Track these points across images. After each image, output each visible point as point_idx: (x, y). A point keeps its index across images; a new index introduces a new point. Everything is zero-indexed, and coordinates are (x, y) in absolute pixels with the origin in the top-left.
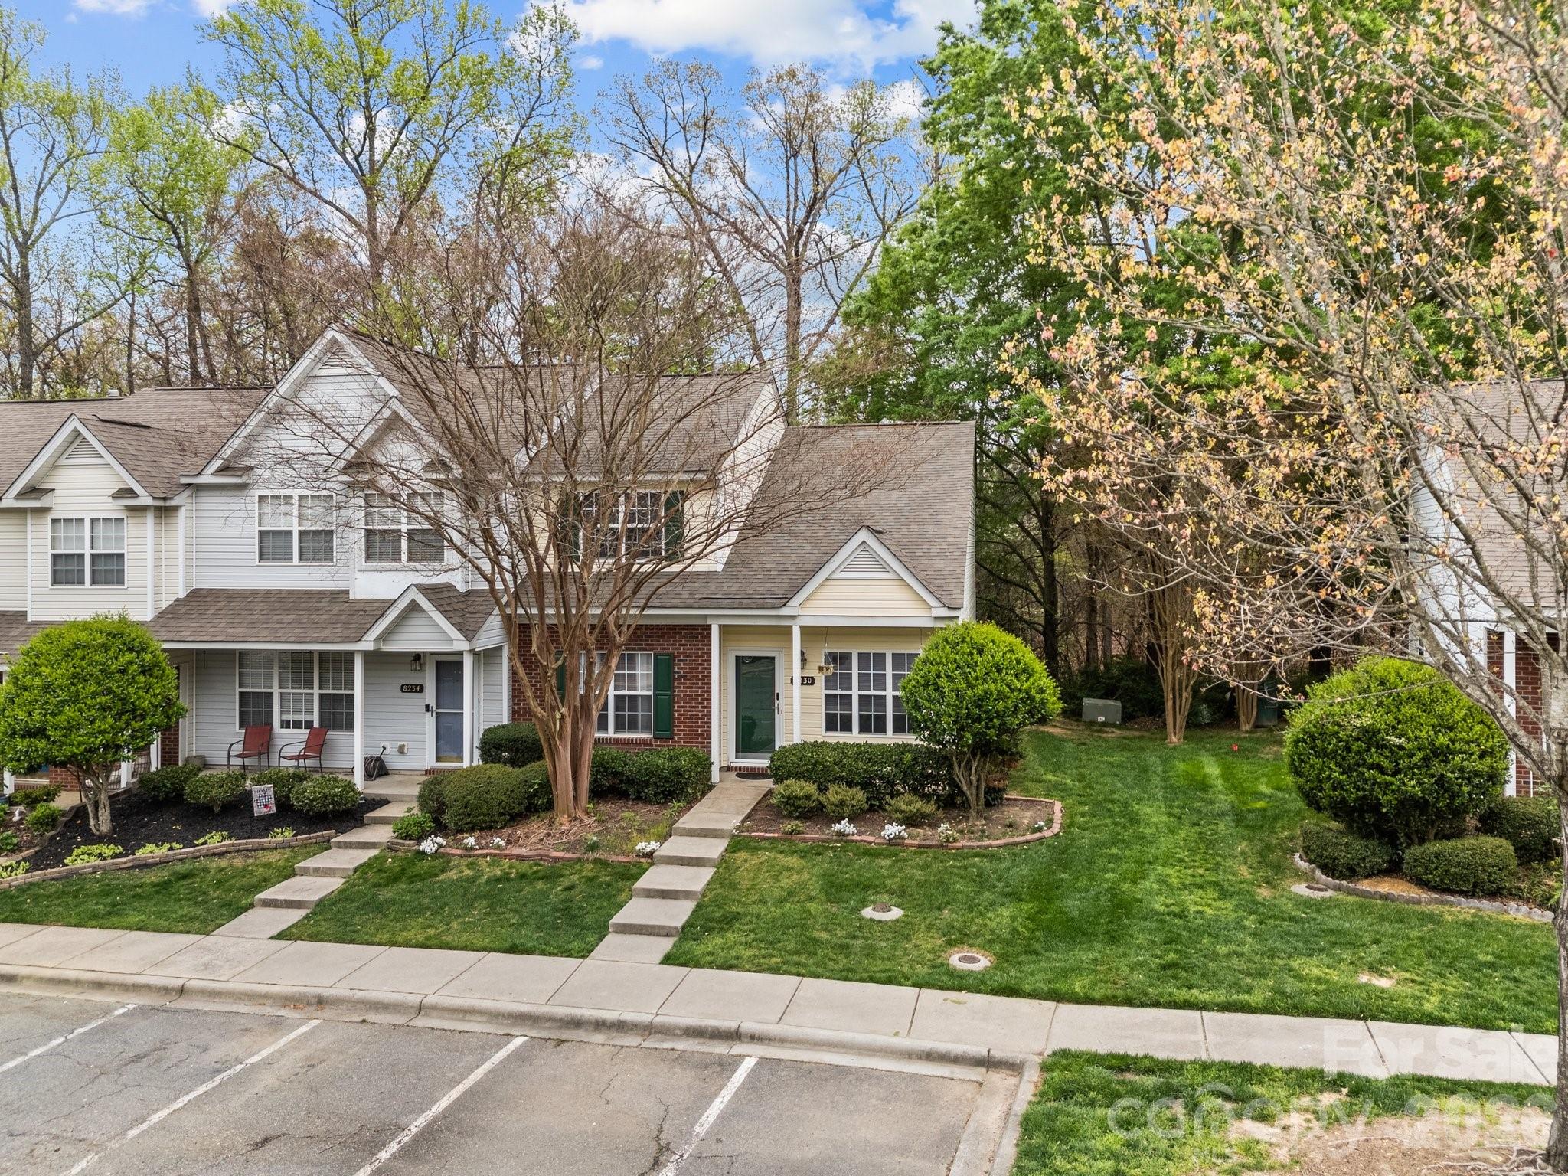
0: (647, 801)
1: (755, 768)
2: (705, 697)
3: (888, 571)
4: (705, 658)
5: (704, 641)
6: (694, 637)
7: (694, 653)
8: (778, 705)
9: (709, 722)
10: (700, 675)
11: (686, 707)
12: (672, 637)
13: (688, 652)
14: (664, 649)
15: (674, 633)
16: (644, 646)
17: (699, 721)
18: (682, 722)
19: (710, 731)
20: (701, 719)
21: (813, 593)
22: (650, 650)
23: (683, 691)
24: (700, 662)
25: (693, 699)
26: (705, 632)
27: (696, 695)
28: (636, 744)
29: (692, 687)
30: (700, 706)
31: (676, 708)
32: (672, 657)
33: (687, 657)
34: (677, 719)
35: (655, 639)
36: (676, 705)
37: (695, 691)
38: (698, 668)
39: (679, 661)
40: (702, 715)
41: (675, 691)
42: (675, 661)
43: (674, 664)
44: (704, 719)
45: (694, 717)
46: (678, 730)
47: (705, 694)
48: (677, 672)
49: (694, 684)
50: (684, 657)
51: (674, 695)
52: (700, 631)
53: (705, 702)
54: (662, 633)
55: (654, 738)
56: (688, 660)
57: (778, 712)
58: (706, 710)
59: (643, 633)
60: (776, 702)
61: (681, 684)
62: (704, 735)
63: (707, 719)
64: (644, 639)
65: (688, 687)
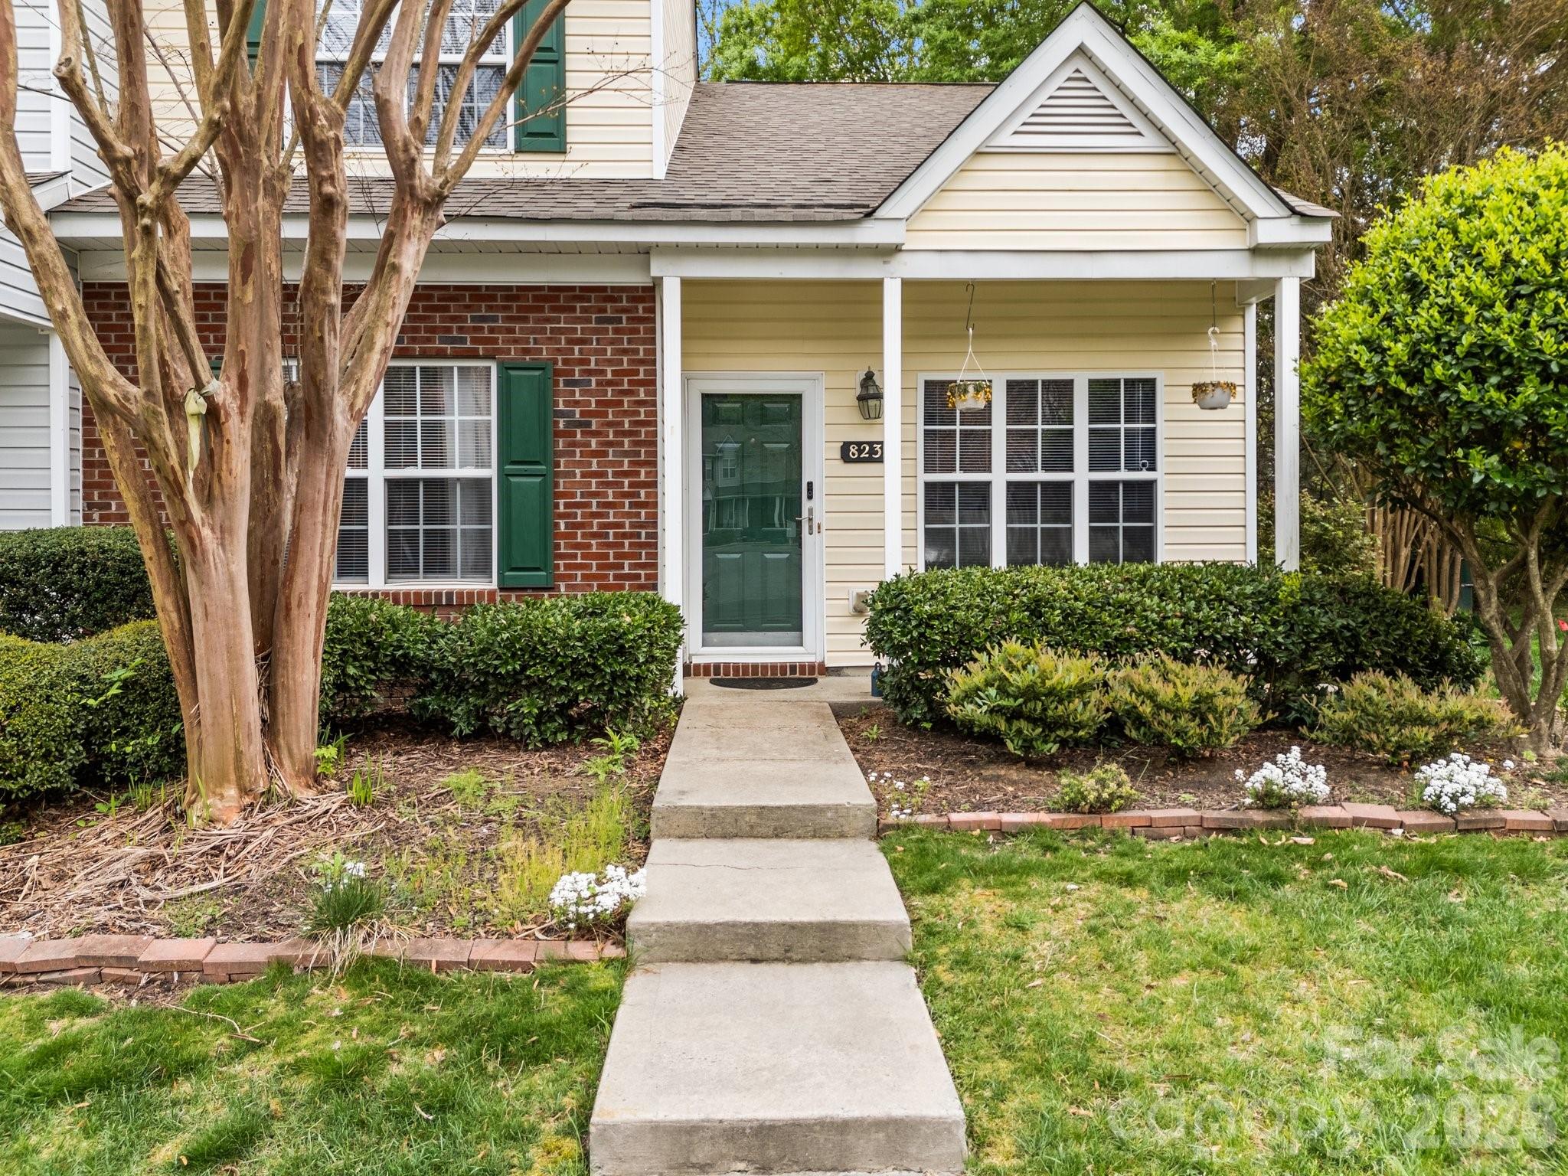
0: (510, 740)
1: (755, 667)
2: (642, 477)
3: (1139, 134)
4: (642, 376)
5: (637, 331)
6: (610, 320)
7: (610, 362)
8: (811, 511)
9: (652, 544)
10: (626, 421)
11: (588, 505)
12: (548, 320)
13: (593, 359)
14: (526, 351)
15: (553, 309)
16: (469, 345)
17: (626, 542)
18: (578, 546)
19: (655, 566)
20: (631, 535)
21: (942, 190)
22: (485, 357)
23: (580, 464)
24: (626, 386)
25: (609, 484)
26: (640, 307)
27: (616, 474)
28: (449, 605)
29: (605, 454)
30: (627, 501)
31: (562, 509)
32: (550, 374)
33: (590, 373)
34: (565, 536)
35: (500, 324)
36: (562, 502)
37: (612, 464)
38: (620, 403)
39: (567, 383)
40: (632, 525)
41: (557, 465)
42: (556, 383)
43: (556, 394)
44: (639, 535)
45: (611, 532)
46: (567, 567)
47: (643, 471)
48: (562, 414)
49: (610, 444)
50: (583, 372)
51: (557, 475)
52: (625, 303)
53: (642, 492)
54: (520, 309)
55: (501, 589)
56: (593, 380)
57: (811, 527)
58: (643, 512)
59: (468, 308)
60: (806, 505)
61: (574, 444)
62: (638, 577)
63: (648, 535)
64: (469, 324)
65: (595, 454)
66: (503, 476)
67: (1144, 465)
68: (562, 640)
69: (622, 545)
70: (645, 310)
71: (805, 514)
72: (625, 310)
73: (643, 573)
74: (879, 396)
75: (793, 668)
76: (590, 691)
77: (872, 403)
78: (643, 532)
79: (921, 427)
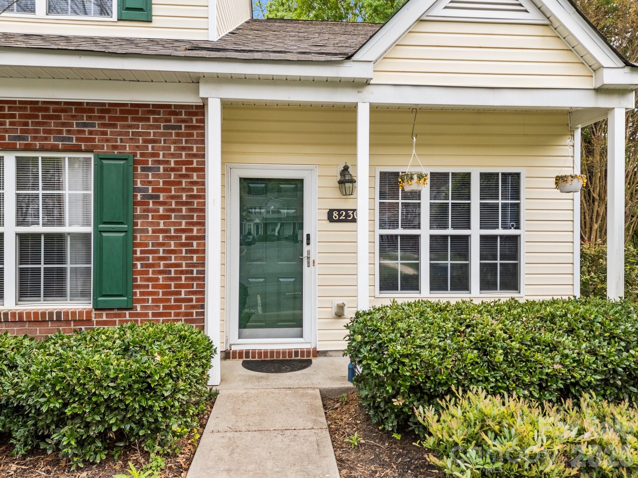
1: (272, 352)
2: (195, 233)
3: (526, 11)
4: (195, 165)
5: (192, 135)
6: (173, 127)
7: (173, 155)
8: (309, 252)
9: (201, 278)
10: (184, 195)
11: (157, 252)
12: (130, 127)
13: (161, 153)
14: (115, 147)
15: (133, 119)
16: (74, 142)
17: (183, 277)
18: (149, 280)
19: (203, 293)
20: (187, 272)
21: (397, 44)
22: (87, 151)
23: (151, 224)
24: (184, 172)
25: (171, 238)
26: (194, 119)
27: (176, 231)
28: (59, 320)
29: (169, 217)
30: (184, 249)
31: (138, 254)
32: (131, 163)
33: (159, 162)
34: (141, 273)
35: (97, 128)
36: (138, 250)
37: (174, 224)
38: (180, 183)
39: (143, 169)
40: (187, 265)
41: (136, 224)
42: (135, 169)
43: (134, 176)
44: (192, 272)
45: (173, 270)
46: (142, 294)
47: (195, 229)
48: (140, 190)
49: (173, 210)
50: (154, 162)
51: (135, 231)
52: (183, 116)
53: (195, 243)
54: (110, 118)
55: (96, 309)
56: (161, 167)
57: (308, 263)
58: (195, 256)
59: (73, 117)
60: (306, 248)
61: (148, 211)
62: (191, 300)
63: (198, 272)
64: (75, 128)
65: (162, 217)
66: (99, 232)
67: (513, 225)
68: (99, 381)
69: (180, 279)
70: (197, 121)
71: (305, 254)
72: (183, 121)
73: (194, 297)
74: (353, 181)
75: (296, 353)
76: (122, 421)
77: (347, 185)
78: (195, 270)
79: (378, 201)
